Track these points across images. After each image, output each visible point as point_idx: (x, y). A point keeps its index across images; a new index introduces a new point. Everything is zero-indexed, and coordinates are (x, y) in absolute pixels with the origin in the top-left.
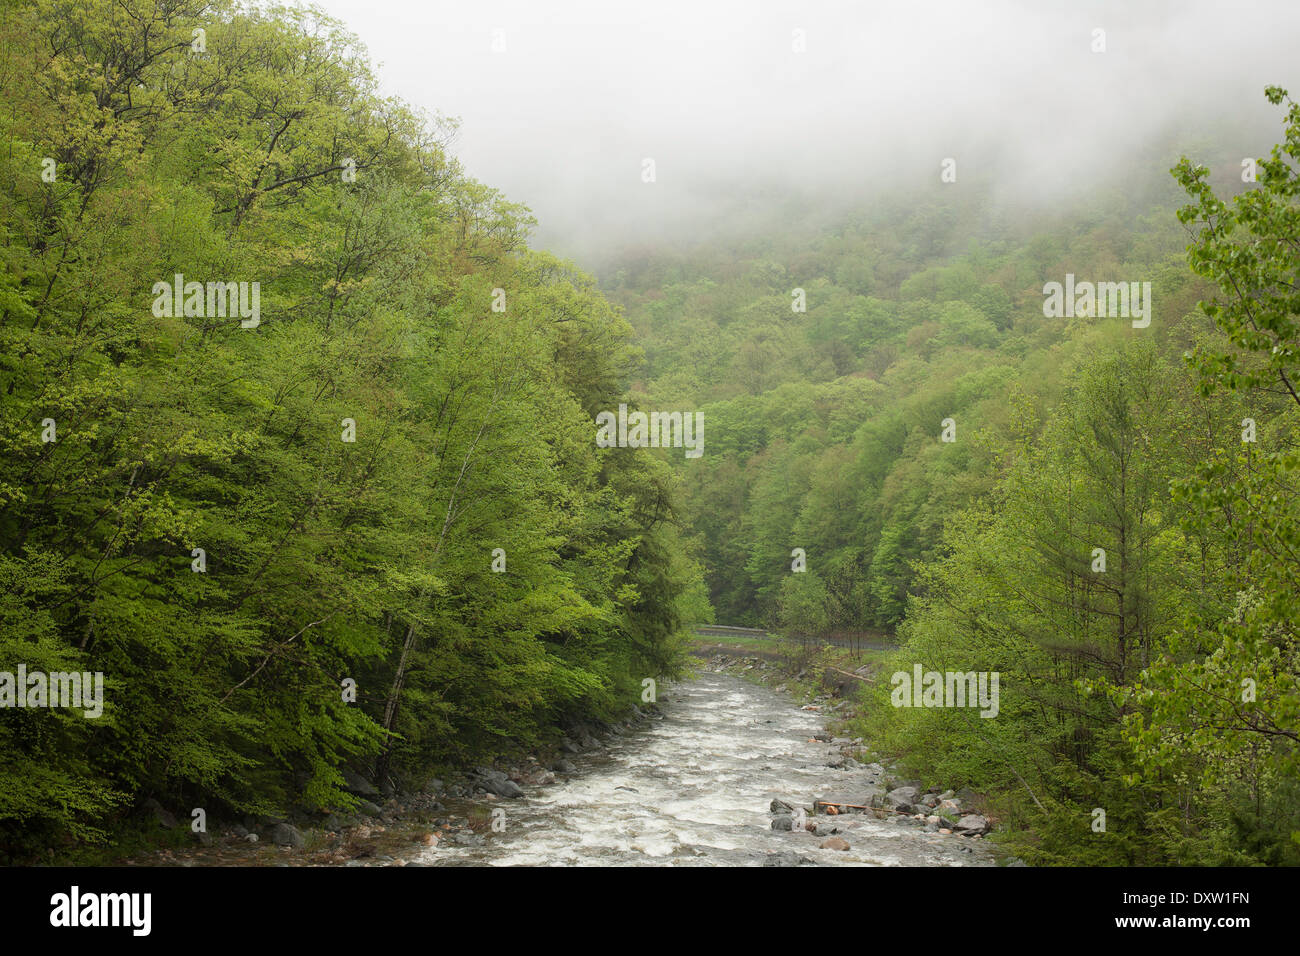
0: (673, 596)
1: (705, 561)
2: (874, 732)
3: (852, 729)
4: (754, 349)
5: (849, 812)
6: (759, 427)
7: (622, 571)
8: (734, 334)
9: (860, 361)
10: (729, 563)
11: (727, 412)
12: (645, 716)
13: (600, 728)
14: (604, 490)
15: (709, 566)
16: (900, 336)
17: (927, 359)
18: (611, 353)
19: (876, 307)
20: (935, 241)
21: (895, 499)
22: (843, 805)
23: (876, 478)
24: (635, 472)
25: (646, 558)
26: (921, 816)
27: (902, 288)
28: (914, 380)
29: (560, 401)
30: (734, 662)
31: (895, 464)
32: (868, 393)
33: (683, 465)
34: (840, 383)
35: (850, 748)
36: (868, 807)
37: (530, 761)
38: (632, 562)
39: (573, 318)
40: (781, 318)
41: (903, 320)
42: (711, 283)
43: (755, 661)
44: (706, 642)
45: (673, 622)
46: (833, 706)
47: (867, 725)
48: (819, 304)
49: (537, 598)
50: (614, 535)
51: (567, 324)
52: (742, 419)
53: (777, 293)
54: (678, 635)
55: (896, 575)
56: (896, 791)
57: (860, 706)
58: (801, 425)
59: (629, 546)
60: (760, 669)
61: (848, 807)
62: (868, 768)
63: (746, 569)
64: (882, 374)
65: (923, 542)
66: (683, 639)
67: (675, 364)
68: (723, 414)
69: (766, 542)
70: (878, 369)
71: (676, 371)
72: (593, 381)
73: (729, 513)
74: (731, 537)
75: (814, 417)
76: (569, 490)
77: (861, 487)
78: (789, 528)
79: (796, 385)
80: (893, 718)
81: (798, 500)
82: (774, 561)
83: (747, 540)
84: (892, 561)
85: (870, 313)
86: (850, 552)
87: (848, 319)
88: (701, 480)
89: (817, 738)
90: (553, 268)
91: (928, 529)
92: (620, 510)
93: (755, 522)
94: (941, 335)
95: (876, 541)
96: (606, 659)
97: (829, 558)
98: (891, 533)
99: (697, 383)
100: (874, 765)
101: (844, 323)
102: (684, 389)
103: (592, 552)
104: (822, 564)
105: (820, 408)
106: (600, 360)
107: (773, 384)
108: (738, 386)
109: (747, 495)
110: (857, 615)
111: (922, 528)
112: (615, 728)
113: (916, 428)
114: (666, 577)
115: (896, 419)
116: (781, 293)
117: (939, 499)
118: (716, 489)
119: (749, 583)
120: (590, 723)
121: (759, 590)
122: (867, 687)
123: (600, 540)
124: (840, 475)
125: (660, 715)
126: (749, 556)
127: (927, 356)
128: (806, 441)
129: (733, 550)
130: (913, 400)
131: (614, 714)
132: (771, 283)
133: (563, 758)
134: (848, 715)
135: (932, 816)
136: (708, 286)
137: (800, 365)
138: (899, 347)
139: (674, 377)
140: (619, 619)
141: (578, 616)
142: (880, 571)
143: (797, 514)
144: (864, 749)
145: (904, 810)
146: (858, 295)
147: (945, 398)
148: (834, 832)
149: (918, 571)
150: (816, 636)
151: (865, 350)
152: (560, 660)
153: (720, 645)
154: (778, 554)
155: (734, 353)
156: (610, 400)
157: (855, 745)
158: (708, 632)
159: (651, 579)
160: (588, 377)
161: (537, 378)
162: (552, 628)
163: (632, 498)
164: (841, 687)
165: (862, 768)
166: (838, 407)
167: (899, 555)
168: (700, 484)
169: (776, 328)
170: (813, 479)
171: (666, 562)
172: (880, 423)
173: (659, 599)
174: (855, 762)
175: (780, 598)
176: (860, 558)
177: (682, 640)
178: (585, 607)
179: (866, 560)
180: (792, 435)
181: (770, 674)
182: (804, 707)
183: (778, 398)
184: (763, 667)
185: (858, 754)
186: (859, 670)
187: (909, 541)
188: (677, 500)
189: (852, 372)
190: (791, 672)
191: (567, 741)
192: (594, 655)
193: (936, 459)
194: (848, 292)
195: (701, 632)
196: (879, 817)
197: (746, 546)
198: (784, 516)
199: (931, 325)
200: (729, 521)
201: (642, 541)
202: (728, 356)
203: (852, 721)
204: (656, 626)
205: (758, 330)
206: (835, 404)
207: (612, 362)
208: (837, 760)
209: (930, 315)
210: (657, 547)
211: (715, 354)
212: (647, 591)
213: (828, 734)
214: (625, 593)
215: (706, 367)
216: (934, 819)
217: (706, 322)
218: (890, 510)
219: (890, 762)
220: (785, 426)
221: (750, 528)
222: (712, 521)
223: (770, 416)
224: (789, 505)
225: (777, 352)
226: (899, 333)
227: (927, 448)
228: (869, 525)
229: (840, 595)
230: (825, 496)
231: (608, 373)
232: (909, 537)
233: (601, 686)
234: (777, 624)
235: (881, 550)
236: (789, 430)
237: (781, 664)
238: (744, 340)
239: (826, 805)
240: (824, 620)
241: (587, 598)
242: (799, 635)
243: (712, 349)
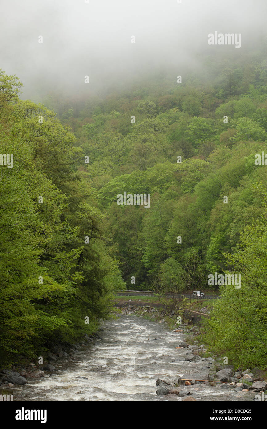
0: (102, 277)
1: (119, 257)
2: (209, 341)
3: (199, 341)
4: (141, 147)
5: (196, 383)
6: (145, 187)
7: (74, 265)
8: (131, 139)
9: (196, 151)
10: (133, 258)
11: (128, 180)
12: (92, 339)
13: (68, 347)
14: (63, 223)
15: (121, 260)
16: (216, 137)
17: (231, 148)
18: (64, 152)
19: (203, 122)
20: (232, 87)
21: (217, 221)
22: (193, 380)
23: (207, 210)
24: (80, 213)
25: (87, 258)
26: (233, 383)
27: (217, 112)
28: (224, 159)
29: (38, 178)
30: (137, 309)
31: (216, 203)
32: (201, 167)
33: (106, 208)
34: (186, 162)
35: (197, 350)
36: (206, 380)
37: (31, 366)
38: (80, 260)
39: (44, 134)
40: (155, 130)
41: (217, 128)
42: (118, 113)
43: (148, 308)
44: (122, 299)
45: (103, 290)
46: (189, 329)
47: (207, 338)
48: (174, 122)
49: (29, 282)
50: (69, 246)
51: (41, 138)
52: (136, 183)
53: (152, 117)
54: (107, 297)
55: (219, 260)
56: (221, 371)
57: (202, 328)
58: (167, 185)
59: (77, 252)
60: (151, 312)
61: (196, 381)
62: (207, 360)
63: (142, 261)
64: (207, 157)
65: (232, 242)
66: (109, 298)
67: (100, 156)
68: (127, 181)
69: (152, 246)
70: (205, 155)
71: (101, 160)
72: (56, 167)
73: (132, 232)
74: (133, 244)
75: (174, 180)
76: (44, 224)
77: (199, 216)
78: (163, 238)
79: (164, 164)
80: (219, 334)
81: (167, 223)
82: (156, 256)
83: (141, 245)
84: (216, 253)
85: (200, 126)
86: (195, 250)
87: (189, 129)
88: (116, 216)
89: (180, 346)
90: (33, 109)
91: (234, 236)
92: (72, 233)
93: (145, 236)
94: (237, 136)
95: (208, 243)
96: (69, 311)
97: (184, 253)
98: (215, 239)
99: (113, 166)
100: (210, 359)
101: (187, 131)
102: (106, 169)
103: (58, 256)
104: (181, 256)
105: (176, 176)
106: (59, 156)
107: (152, 163)
108: (133, 166)
109: (140, 222)
110: (199, 282)
111: (231, 235)
112: (76, 346)
113: (226, 183)
114: (98, 267)
115: (215, 179)
116: (154, 117)
117: (239, 220)
118: (124, 220)
119: (144, 268)
120: (63, 344)
121: (149, 271)
122: (206, 319)
123: (62, 249)
124: (188, 210)
125: (99, 338)
126: (143, 254)
127: (230, 146)
128: (170, 193)
129: (134, 251)
130: (224, 169)
131: (74, 339)
132: (148, 112)
133: (49, 363)
134: (196, 333)
135: (239, 383)
136: (116, 115)
137: (166, 154)
138: (216, 142)
139: (101, 163)
140: (74, 290)
141: (52, 290)
142: (210, 258)
143: (167, 231)
144: (204, 350)
145: (225, 381)
146: (194, 116)
147: (240, 168)
148: (189, 394)
149: (228, 258)
150: (179, 293)
151: (199, 144)
152: (43, 312)
153: (130, 301)
154: (158, 252)
155: (131, 149)
156: (65, 176)
157: (200, 348)
158: (123, 294)
159: (90, 268)
160: (53, 165)
161: (27, 167)
162: (39, 297)
163: (78, 227)
164: (193, 319)
165: (203, 360)
166: (186, 175)
167: (220, 249)
168: (116, 218)
169: (152, 135)
170: (174, 213)
171: (98, 259)
172: (207, 182)
173: (95, 279)
174: (200, 357)
175: (159, 275)
176: (200, 252)
177: (108, 300)
178: (56, 285)
179: (203, 253)
180: (163, 190)
181: (156, 314)
182: (174, 330)
183: (154, 171)
184: (152, 311)
185: (202, 353)
186: (202, 310)
187: (225, 242)
188: (103, 227)
189: (192, 156)
190: (167, 313)
191: (51, 354)
192: (62, 310)
193: (237, 199)
194: (188, 115)
195: (120, 294)
196: (212, 385)
197: (141, 249)
198: (160, 232)
199: (231, 130)
200: (132, 236)
201: (84, 249)
202: (128, 151)
203: (199, 337)
204: (94, 292)
205: (143, 137)
206: (184, 173)
207: (65, 156)
208: (191, 357)
209: (231, 125)
210: (94, 252)
211: (121, 150)
212: (89, 275)
213: (186, 344)
214: (76, 276)
215: (117, 157)
216: (240, 384)
217: (116, 134)
218: (215, 227)
219: (218, 357)
220: (159, 186)
221: (143, 239)
222: (123, 236)
223: (151, 181)
224: (163, 226)
225: (153, 148)
226: (216, 135)
227: (232, 194)
228: (204, 235)
229: (191, 272)
230: (181, 221)
231: (64, 162)
232: (225, 240)
233: (66, 325)
234: (159, 288)
235: (211, 247)
236: (161, 188)
237: (162, 309)
238: (136, 142)
239: (184, 381)
240: (183, 285)
241: (57, 280)
242: (170, 294)
243: (119, 147)
